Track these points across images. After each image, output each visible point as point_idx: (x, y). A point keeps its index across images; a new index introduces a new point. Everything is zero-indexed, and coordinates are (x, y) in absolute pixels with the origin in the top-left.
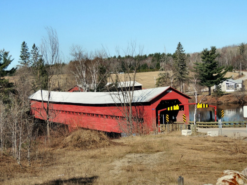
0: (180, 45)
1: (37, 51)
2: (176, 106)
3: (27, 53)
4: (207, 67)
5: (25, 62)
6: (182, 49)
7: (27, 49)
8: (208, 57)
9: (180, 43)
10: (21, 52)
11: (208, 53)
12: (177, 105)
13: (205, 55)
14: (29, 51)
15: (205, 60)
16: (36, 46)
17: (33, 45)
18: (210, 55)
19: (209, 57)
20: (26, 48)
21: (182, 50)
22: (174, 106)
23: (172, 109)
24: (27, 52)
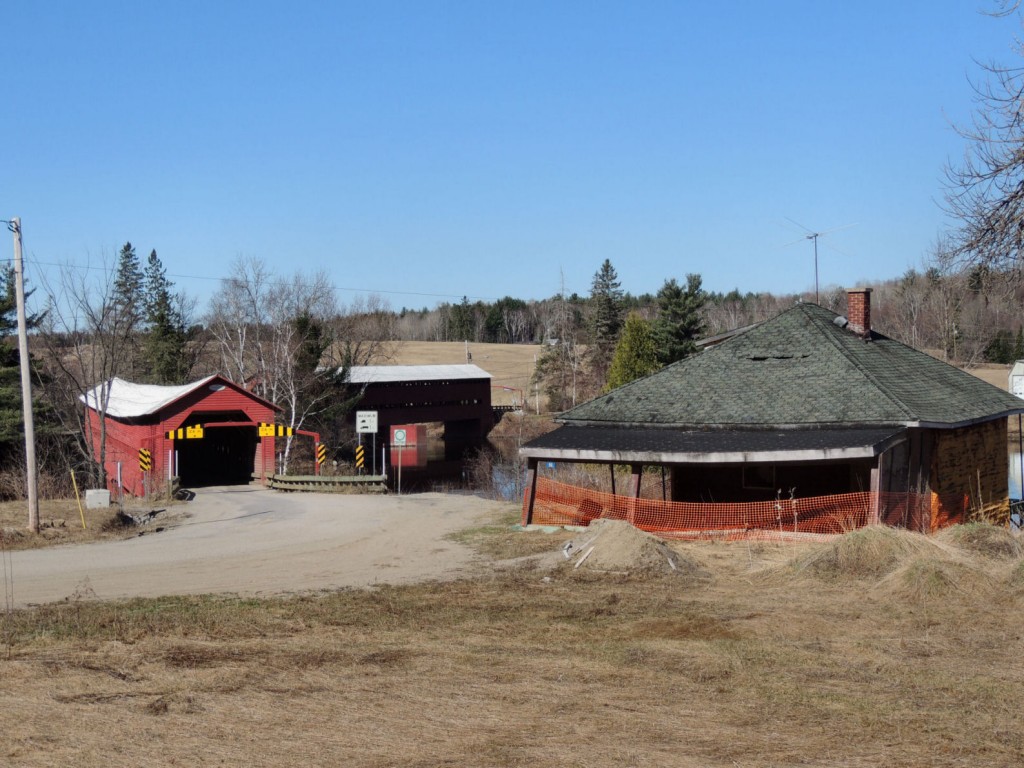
0: (607, 267)
1: (161, 270)
2: (194, 427)
3: (134, 274)
4: (670, 332)
5: (129, 299)
6: (615, 278)
7: (134, 264)
8: (676, 304)
9: (608, 261)
10: (119, 271)
11: (677, 293)
12: (198, 426)
13: (670, 298)
14: (140, 270)
15: (667, 312)
16: (158, 257)
17: (149, 254)
18: (681, 301)
19: (678, 305)
20: (134, 261)
21: (614, 281)
22: (189, 429)
23: (180, 436)
24: (136, 272)
